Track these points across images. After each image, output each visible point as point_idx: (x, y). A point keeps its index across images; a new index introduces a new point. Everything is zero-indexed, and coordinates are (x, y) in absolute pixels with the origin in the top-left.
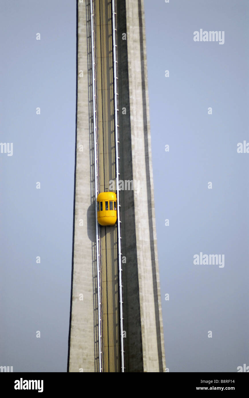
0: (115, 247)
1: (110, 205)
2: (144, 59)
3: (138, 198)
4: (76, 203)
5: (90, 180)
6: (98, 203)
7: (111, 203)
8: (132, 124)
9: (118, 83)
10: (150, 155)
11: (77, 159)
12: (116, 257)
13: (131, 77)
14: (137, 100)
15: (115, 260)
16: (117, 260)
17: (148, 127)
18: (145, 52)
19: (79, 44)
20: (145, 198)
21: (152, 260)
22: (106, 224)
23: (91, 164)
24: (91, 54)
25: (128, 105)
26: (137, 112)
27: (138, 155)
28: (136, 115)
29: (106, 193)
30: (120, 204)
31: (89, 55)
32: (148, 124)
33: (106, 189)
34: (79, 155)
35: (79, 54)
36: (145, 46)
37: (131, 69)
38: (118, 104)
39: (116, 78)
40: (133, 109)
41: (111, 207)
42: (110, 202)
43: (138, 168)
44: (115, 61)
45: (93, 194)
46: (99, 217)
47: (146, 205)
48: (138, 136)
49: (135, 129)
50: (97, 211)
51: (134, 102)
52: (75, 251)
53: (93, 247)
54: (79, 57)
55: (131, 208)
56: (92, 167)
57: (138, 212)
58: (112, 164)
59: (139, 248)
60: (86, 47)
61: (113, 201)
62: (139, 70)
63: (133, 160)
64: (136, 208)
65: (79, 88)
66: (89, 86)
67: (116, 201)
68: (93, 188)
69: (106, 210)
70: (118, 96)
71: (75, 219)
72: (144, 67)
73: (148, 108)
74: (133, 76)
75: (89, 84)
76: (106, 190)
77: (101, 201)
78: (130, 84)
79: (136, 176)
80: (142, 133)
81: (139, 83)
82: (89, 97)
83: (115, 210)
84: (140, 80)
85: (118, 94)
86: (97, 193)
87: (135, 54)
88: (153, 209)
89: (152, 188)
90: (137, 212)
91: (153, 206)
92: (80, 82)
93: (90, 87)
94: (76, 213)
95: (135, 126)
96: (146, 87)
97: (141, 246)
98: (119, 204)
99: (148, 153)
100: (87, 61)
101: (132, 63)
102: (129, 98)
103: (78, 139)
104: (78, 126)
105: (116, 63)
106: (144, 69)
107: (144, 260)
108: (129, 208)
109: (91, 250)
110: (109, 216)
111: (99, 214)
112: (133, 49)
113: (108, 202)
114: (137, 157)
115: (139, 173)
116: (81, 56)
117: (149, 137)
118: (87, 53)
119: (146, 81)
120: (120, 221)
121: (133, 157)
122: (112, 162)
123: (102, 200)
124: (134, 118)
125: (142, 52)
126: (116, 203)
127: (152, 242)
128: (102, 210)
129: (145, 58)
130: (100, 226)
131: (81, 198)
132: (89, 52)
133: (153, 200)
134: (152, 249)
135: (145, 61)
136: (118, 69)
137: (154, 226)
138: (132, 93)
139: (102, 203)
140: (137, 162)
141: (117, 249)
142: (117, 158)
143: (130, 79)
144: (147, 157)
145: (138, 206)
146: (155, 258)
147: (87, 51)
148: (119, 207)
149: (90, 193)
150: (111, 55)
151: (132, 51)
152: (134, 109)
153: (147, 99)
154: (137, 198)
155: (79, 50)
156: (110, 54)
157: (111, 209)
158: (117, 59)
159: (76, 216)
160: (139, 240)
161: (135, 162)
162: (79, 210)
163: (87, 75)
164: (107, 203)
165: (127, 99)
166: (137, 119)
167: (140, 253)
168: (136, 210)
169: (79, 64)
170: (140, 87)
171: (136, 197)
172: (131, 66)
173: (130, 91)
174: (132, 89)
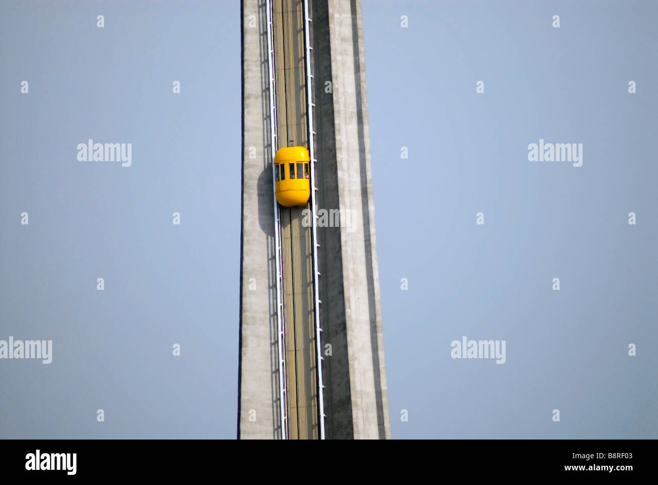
0: (314, 402)
1: (297, 169)
2: (361, 71)
3: (354, 316)
4: (244, 326)
5: (267, 285)
6: (277, 166)
7: (299, 165)
8: (340, 186)
9: (314, 114)
10: (373, 240)
11: (245, 248)
12: (314, 421)
13: (338, 102)
14: (348, 143)
15: (313, 427)
16: (317, 427)
17: (369, 190)
18: (362, 59)
19: (246, 46)
20: (365, 316)
21: (379, 425)
22: (291, 204)
23: (270, 257)
24: (266, 64)
25: (334, 152)
26: (349, 165)
27: (352, 240)
28: (348, 168)
29: (290, 148)
30: (322, 327)
31: (263, 65)
32: (369, 185)
33: (291, 141)
34: (248, 240)
35: (245, 64)
36: (361, 49)
37: (337, 89)
38: (315, 150)
39: (311, 104)
40: (342, 158)
41: (300, 173)
42: (297, 164)
43: (352, 263)
44: (310, 75)
45: (274, 309)
46: (279, 191)
47: (367, 328)
48: (351, 204)
49: (346, 193)
50: (276, 181)
51: (344, 146)
52: (242, 412)
53: (275, 404)
54: (245, 68)
55: (341, 335)
56: (270, 262)
57: (354, 340)
58: (307, 257)
59: (357, 405)
60: (258, 51)
61: (304, 163)
62: (351, 90)
63: (343, 248)
64: (349, 333)
65: (246, 123)
66: (264, 119)
67: (308, 163)
68: (273, 298)
69: (291, 178)
70: (315, 137)
71: (243, 355)
72: (360, 85)
73: (368, 156)
74: (342, 101)
75: (265, 116)
76: (290, 143)
77: (282, 163)
78: (336, 114)
79: (348, 276)
80: (358, 200)
81: (352, 113)
82: (264, 140)
83: (306, 178)
84: (353, 108)
85: (315, 133)
86: (281, 308)
87: (343, 63)
88: (380, 335)
89: (378, 298)
90: (352, 341)
91: (379, 329)
92: (248, 113)
93: (265, 121)
94: (244, 343)
95: (346, 188)
96: (365, 120)
97: (359, 401)
98: (320, 327)
99: (369, 236)
100: (259, 75)
101: (339, 79)
102: (334, 139)
103: (245, 213)
104: (245, 190)
105: (312, 78)
106: (360, 89)
107: (364, 425)
108: (337, 333)
109: (271, 409)
110: (296, 190)
111: (278, 186)
112: (341, 53)
113: (294, 164)
114: (350, 243)
115: (354, 272)
116: (249, 67)
117: (372, 208)
118: (259, 63)
119: (364, 109)
120: (321, 356)
121: (343, 243)
122: (307, 254)
123: (284, 161)
124: (343, 175)
125: (357, 58)
126: (308, 166)
127: (379, 394)
128: (283, 178)
129: (362, 68)
130: (281, 208)
131: (253, 318)
132: (263, 60)
133: (379, 319)
134: (380, 407)
135: (363, 75)
136: (314, 89)
137: (382, 366)
138: (340, 130)
139: (283, 166)
140: (349, 253)
141: (316, 407)
142: (316, 245)
143: (336, 106)
144: (368, 243)
145: (353, 331)
146: (385, 421)
147: (259, 59)
148: (321, 332)
149: (268, 309)
150: (302, 64)
151: (339, 58)
152: (344, 160)
153: (367, 141)
154: (350, 316)
155: (246, 57)
156: (300, 63)
157: (300, 176)
158: (313, 70)
159: (243, 349)
160: (355, 390)
161: (347, 252)
162: (250, 338)
163: (260, 100)
164: (292, 166)
165: (331, 142)
166: (349, 176)
167: (357, 413)
168: (349, 338)
169: (246, 81)
170: (355, 120)
171: (350, 314)
172: (338, 84)
173: (337, 127)
174: (339, 124)
